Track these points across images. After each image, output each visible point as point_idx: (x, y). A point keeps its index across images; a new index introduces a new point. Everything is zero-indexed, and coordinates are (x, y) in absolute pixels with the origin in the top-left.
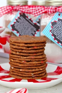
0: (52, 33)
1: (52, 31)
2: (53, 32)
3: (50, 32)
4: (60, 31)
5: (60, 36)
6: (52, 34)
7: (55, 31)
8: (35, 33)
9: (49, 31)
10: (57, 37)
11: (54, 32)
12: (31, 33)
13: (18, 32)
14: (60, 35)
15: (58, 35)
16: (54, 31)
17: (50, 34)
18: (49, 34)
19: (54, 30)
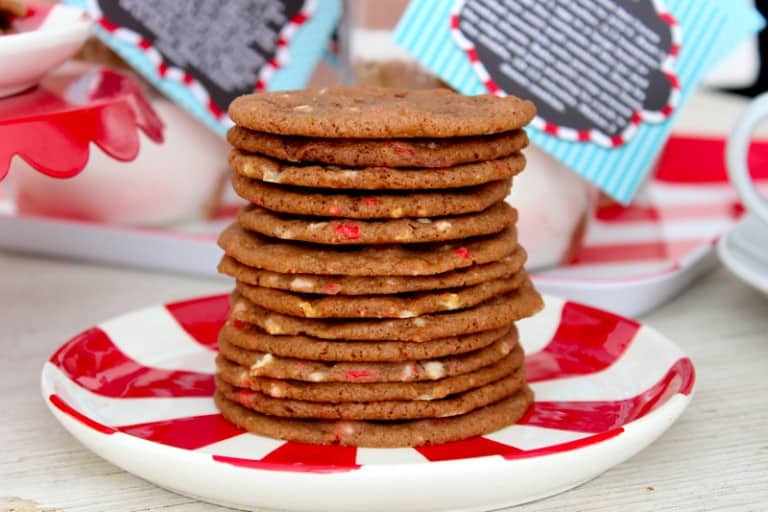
0: (466, 35)
1: (466, 26)
2: (473, 32)
3: (457, 35)
4: (528, 15)
5: (530, 58)
6: (468, 45)
7: (487, 21)
8: (281, 43)
9: (448, 22)
10: (506, 69)
11: (482, 31)
12: (248, 39)
13: (148, 40)
14: (528, 49)
15: (513, 54)
16: (483, 25)
17: (457, 47)
18: (448, 46)
19: (481, 17)
